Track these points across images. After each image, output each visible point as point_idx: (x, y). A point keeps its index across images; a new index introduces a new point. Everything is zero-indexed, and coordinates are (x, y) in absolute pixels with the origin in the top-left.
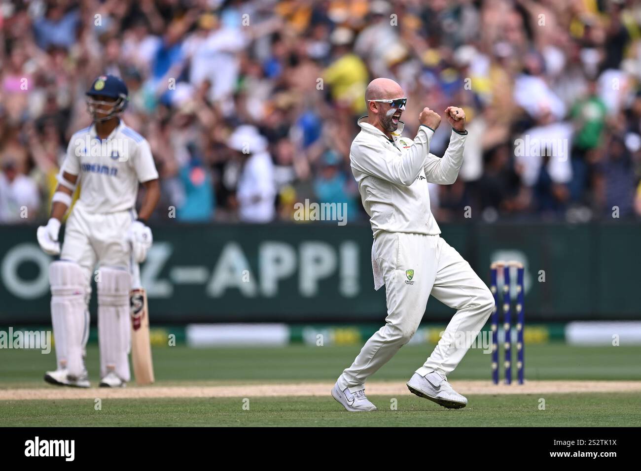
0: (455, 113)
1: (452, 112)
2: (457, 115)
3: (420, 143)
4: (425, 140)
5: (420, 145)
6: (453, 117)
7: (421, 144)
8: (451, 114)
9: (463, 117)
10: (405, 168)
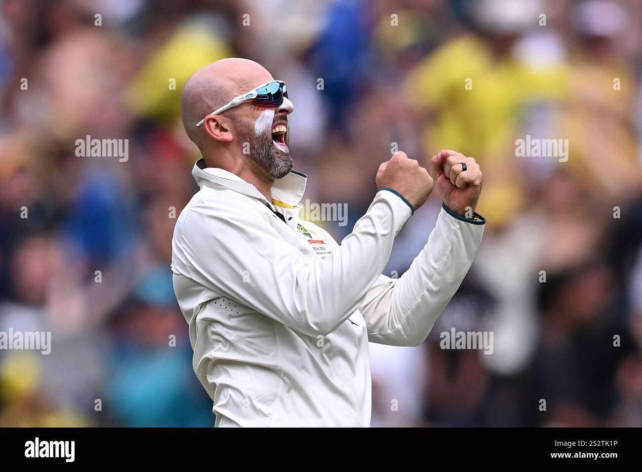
0: (458, 168)
1: (451, 165)
2: (463, 174)
3: (373, 232)
4: (385, 229)
5: (370, 237)
6: (452, 177)
7: (374, 235)
8: (446, 169)
9: (477, 182)
10: (322, 287)
